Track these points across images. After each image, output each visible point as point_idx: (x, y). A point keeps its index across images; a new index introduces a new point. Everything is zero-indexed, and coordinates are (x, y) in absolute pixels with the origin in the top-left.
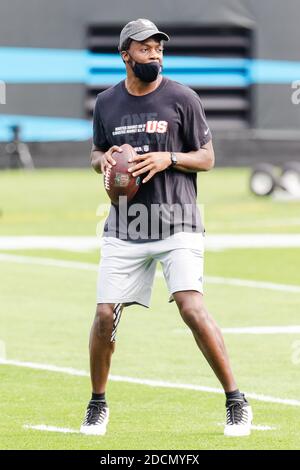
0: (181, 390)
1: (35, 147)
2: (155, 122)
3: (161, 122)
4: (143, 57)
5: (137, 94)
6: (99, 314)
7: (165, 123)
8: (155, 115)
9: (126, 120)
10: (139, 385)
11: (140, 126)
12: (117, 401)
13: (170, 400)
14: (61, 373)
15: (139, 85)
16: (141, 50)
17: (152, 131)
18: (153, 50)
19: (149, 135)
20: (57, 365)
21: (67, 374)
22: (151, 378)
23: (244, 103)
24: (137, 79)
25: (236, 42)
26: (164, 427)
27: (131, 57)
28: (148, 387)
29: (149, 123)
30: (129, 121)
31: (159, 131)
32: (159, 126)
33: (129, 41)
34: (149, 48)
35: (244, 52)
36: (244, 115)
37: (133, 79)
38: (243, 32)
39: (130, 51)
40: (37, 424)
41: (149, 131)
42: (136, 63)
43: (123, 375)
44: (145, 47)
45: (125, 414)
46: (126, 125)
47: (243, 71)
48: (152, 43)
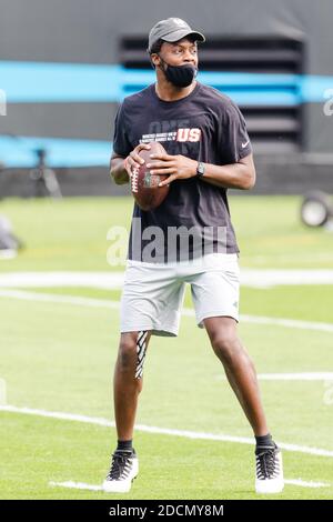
0: (225, 443)
1: (63, 173)
2: (187, 130)
3: (193, 130)
4: (176, 58)
5: (167, 99)
6: (123, 346)
7: (198, 131)
8: (187, 122)
9: (155, 127)
10: (178, 437)
11: (170, 134)
12: (153, 455)
13: (212, 454)
14: (92, 424)
15: (171, 91)
16: (174, 52)
17: (184, 140)
18: (187, 51)
19: (180, 143)
20: (87, 415)
21: (98, 426)
22: (192, 430)
23: (295, 124)
24: (170, 84)
25: (287, 56)
26: (205, 483)
27: (162, 60)
28: (188, 439)
29: (180, 131)
30: (158, 129)
31: (192, 140)
32: (192, 134)
33: (160, 42)
34: (183, 50)
35: (294, 67)
36: (294, 137)
37: (165, 83)
38: (293, 45)
39: (162, 54)
40: (64, 481)
41: (180, 139)
42: (169, 66)
43: (160, 426)
44: (178, 48)
45: (162, 469)
46: (154, 132)
47: (293, 89)
48: (186, 44)
